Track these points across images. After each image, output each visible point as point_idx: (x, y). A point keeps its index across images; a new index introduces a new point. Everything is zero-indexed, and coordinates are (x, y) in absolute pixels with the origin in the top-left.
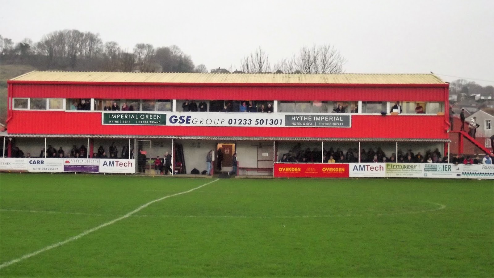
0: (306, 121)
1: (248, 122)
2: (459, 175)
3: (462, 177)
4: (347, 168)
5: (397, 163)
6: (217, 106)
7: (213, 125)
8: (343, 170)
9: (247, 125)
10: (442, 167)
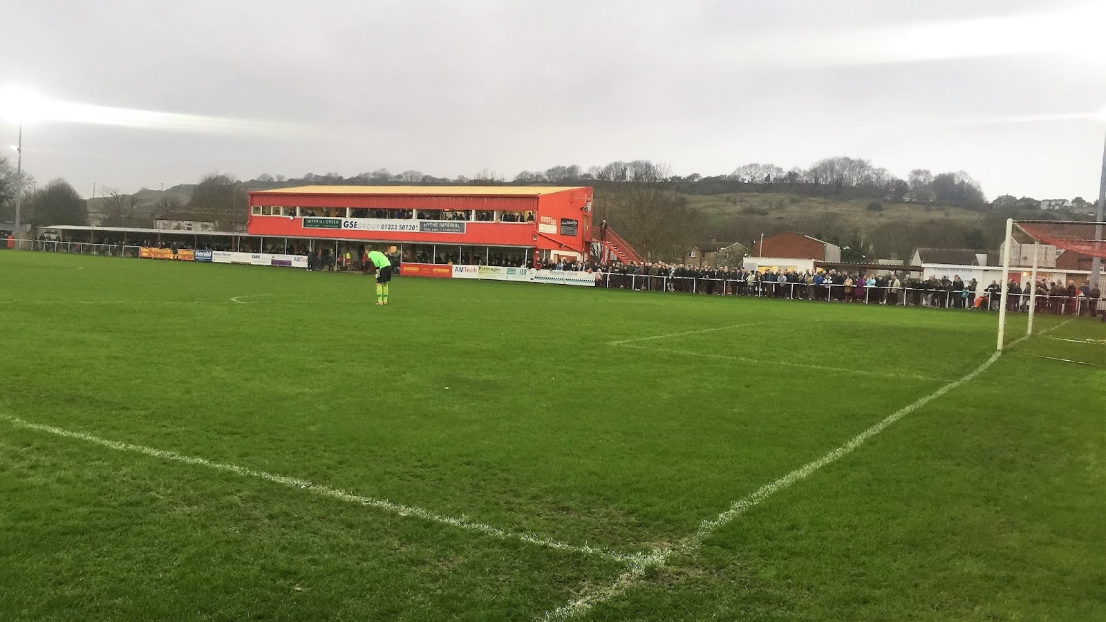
0: (434, 228)
1: (394, 227)
2: (532, 279)
3: (535, 281)
4: (450, 268)
5: (487, 266)
6: (380, 214)
7: (371, 229)
8: (448, 271)
9: (394, 230)
10: (519, 271)
